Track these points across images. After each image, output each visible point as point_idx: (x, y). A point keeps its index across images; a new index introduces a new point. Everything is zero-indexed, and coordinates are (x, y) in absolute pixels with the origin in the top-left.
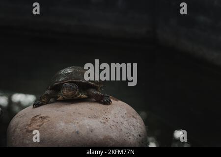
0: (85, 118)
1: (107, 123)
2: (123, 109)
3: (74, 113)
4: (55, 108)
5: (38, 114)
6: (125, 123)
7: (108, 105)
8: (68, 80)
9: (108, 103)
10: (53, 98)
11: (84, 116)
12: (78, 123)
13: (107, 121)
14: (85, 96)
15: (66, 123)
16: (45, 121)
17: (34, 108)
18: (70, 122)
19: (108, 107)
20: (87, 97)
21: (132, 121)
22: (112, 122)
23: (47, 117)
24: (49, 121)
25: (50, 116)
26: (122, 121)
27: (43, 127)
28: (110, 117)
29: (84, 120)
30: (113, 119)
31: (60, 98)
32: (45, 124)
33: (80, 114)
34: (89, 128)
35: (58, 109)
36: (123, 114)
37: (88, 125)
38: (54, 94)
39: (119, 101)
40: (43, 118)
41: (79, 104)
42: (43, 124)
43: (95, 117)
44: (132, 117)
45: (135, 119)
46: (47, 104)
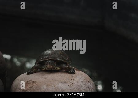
0: (59, 83)
1: (72, 86)
2: (82, 77)
3: (52, 79)
4: (40, 76)
5: (30, 80)
6: (83, 86)
7: (73, 74)
8: (48, 58)
9: (73, 73)
10: (39, 69)
11: (58, 82)
12: (54, 86)
13: (72, 85)
14: (59, 68)
15: (47, 86)
16: (34, 84)
17: (27, 75)
18: (50, 86)
19: (73, 75)
20: (60, 69)
21: (87, 84)
22: (75, 86)
23: (36, 82)
24: (37, 84)
25: (37, 81)
26: (81, 85)
27: (33, 89)
28: (74, 82)
29: (59, 84)
30: (76, 83)
31: (44, 69)
32: (34, 86)
33: (56, 80)
34: (61, 90)
35: (42, 77)
36: (82, 80)
37: (61, 88)
38: (40, 67)
39: (80, 71)
40: (33, 82)
41: (55, 73)
42: (33, 86)
43: (65, 83)
44: (88, 82)
45: (89, 83)
46: (35, 72)
